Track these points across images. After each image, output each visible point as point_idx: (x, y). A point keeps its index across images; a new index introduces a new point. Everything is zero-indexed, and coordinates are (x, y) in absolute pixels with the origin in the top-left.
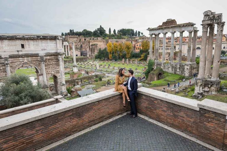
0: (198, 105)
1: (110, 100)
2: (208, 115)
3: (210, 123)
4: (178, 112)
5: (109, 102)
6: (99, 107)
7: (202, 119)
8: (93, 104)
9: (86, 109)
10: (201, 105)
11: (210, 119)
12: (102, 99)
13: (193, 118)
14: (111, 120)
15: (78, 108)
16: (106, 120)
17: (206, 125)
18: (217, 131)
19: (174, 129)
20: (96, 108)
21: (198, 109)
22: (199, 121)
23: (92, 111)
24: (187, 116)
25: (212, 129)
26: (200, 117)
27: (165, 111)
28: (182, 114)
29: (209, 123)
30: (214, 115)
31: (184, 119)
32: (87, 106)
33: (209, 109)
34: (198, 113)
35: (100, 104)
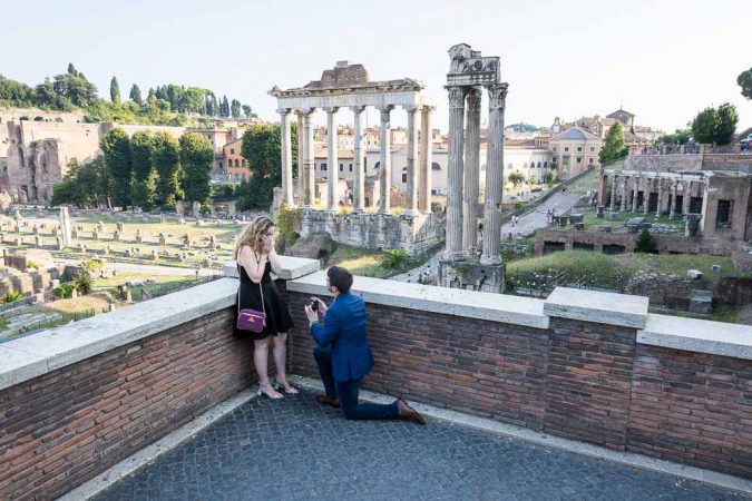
0: (547, 307)
1: (196, 332)
2: (578, 340)
3: (586, 366)
4: (474, 345)
5: (187, 343)
6: (145, 371)
7: (561, 357)
8: (116, 356)
9: (81, 386)
10: (556, 307)
11: (584, 353)
12: (159, 330)
13: (526, 358)
14: (203, 422)
15: (39, 379)
16: (181, 426)
17: (572, 376)
18: (609, 389)
19: (459, 414)
20: (130, 373)
21: (545, 324)
22: (550, 367)
23: (113, 391)
24: (505, 355)
25: (594, 386)
26: (553, 350)
27: (423, 350)
28: (486, 351)
29: (581, 367)
30: (598, 336)
31: (496, 368)
32: (88, 367)
33: (584, 318)
34: (545, 337)
35: (151, 354)
